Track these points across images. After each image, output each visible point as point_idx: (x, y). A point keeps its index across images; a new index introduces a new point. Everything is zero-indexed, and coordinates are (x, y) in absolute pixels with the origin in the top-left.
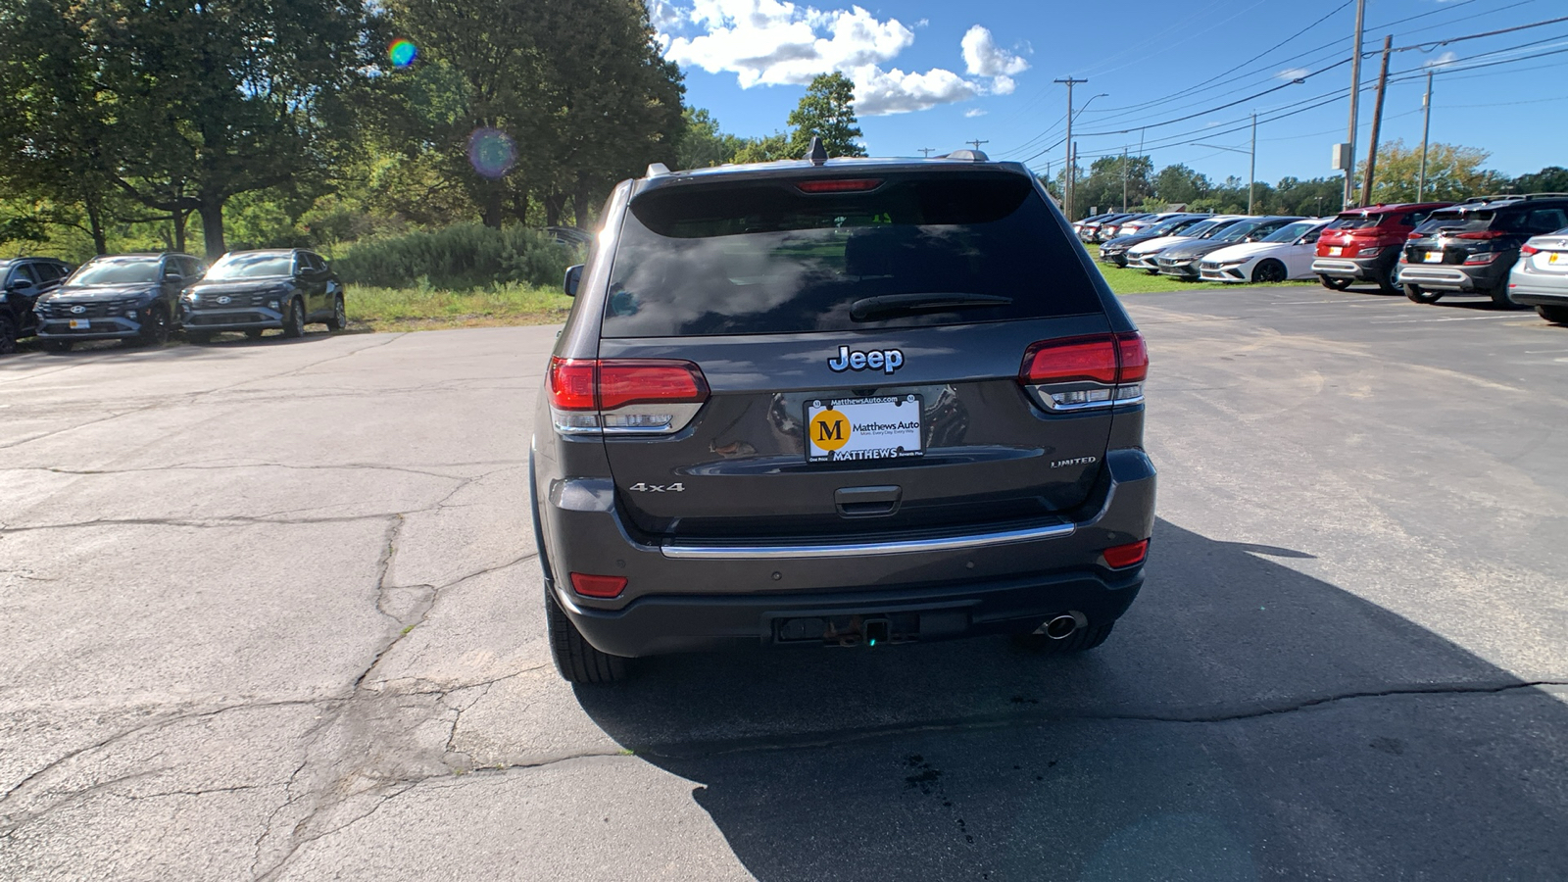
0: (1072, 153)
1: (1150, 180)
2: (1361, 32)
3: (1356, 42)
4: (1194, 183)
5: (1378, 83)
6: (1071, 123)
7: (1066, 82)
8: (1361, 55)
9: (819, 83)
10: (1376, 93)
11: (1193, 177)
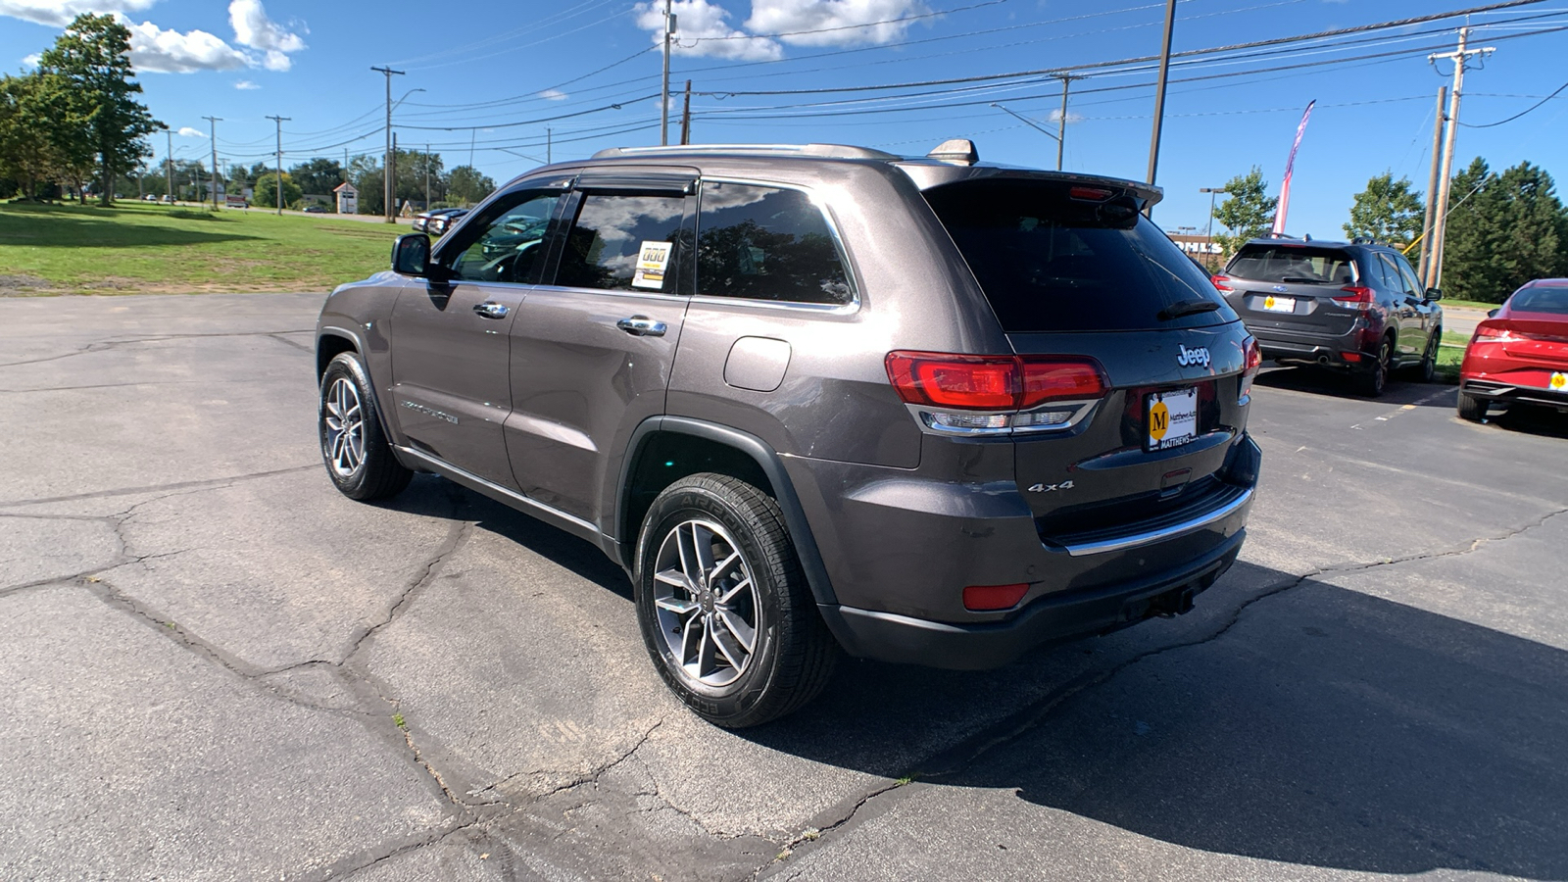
0: (391, 143)
1: (441, 178)
2: (667, 73)
3: (663, 80)
4: (482, 185)
5: (681, 118)
6: (389, 112)
7: (383, 70)
8: (668, 93)
9: (84, 23)
10: (681, 127)
11: (481, 179)
